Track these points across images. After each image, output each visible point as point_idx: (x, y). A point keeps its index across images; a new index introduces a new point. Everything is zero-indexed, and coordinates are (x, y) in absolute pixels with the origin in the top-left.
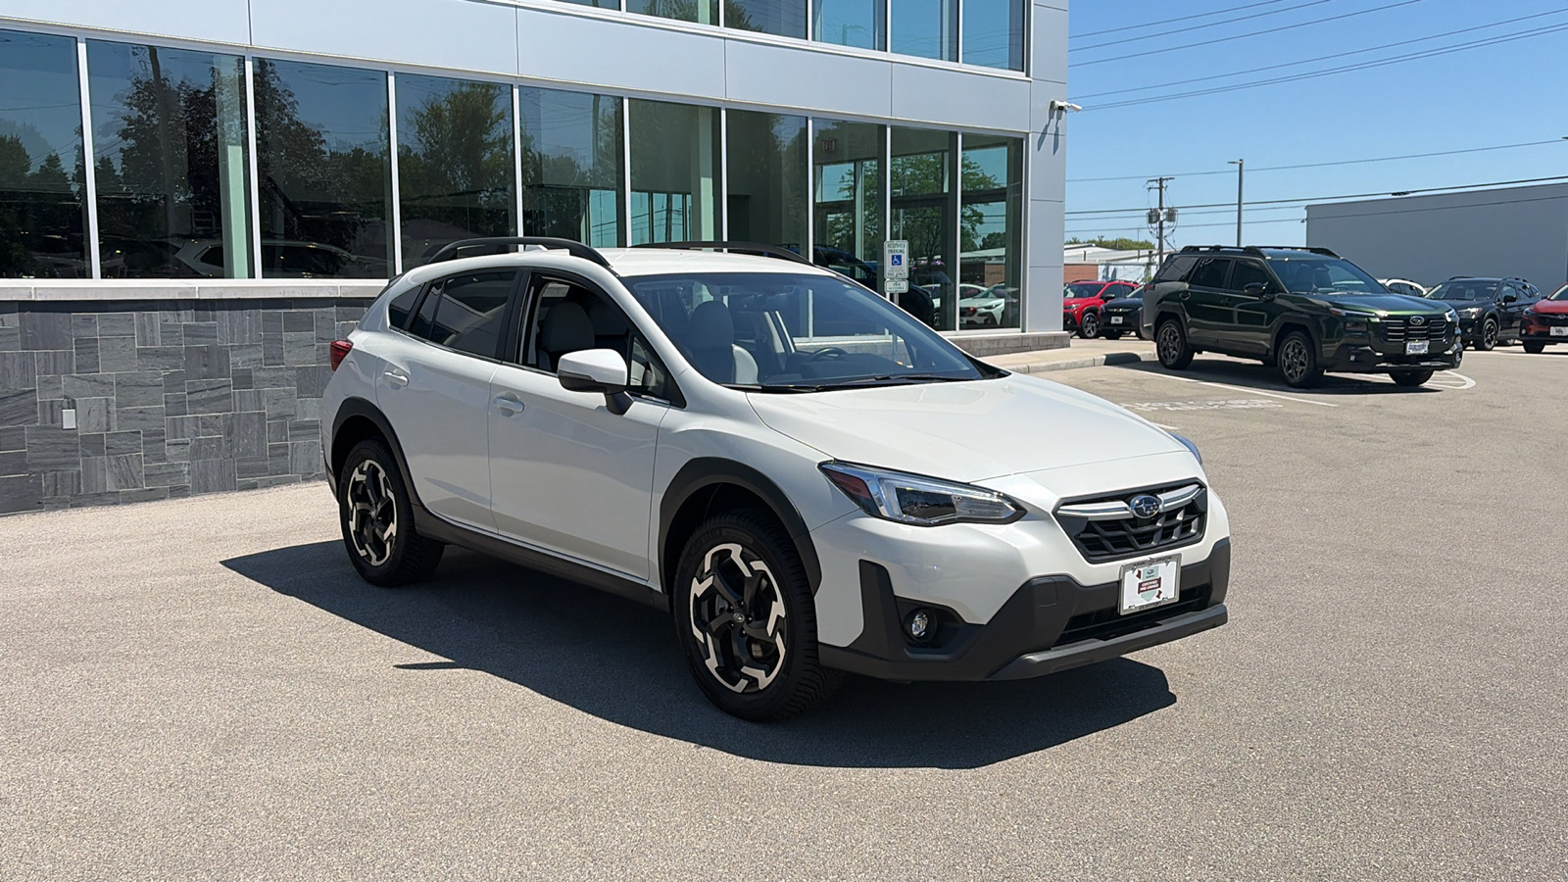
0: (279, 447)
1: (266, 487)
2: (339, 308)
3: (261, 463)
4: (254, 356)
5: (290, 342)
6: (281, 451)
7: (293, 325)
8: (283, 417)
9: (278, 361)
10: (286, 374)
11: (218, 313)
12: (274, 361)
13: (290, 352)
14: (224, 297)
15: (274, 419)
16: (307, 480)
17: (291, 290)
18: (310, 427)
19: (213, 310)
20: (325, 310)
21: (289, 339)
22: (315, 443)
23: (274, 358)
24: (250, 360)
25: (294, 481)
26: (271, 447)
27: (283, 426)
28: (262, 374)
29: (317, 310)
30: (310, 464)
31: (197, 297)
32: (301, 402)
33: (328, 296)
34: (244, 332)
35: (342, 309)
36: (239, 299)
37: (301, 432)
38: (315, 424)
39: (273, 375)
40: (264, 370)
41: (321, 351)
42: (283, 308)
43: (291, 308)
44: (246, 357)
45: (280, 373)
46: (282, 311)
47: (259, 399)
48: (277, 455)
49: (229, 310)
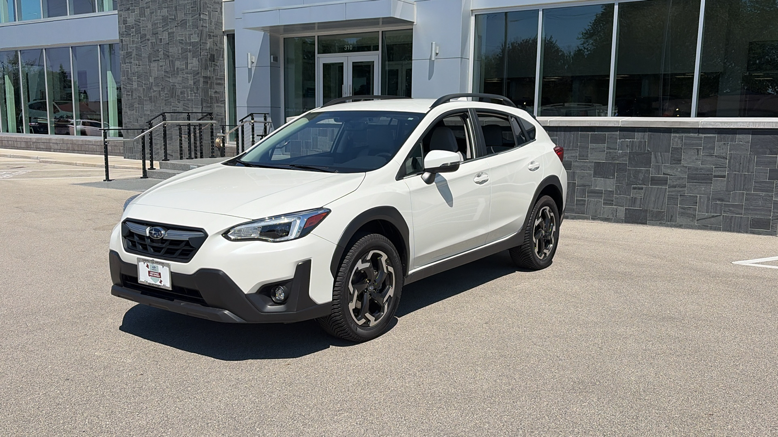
0: (582, 200)
1: (573, 219)
2: (621, 132)
3: (572, 207)
4: (573, 155)
5: (593, 149)
6: (582, 202)
7: (595, 140)
8: (584, 186)
9: (585, 158)
10: (589, 165)
11: (559, 133)
12: (583, 158)
13: (592, 154)
14: (560, 125)
15: (580, 186)
16: (593, 219)
17: (594, 122)
18: (598, 193)
19: (557, 131)
20: (613, 133)
21: (592, 147)
22: (600, 201)
23: (583, 156)
24: (572, 156)
25: (587, 218)
26: (577, 200)
27: (584, 191)
28: (576, 164)
29: (609, 133)
30: (596, 211)
31: (548, 125)
32: (595, 179)
33: (614, 126)
34: (570, 143)
35: (622, 133)
36: (567, 127)
37: (593, 194)
38: (601, 191)
39: (582, 164)
40: (578, 162)
41: (608, 155)
42: (590, 132)
43: (595, 132)
44: (570, 155)
45: (586, 164)
46: (590, 133)
47: (574, 175)
48: (579, 204)
49: (564, 131)
